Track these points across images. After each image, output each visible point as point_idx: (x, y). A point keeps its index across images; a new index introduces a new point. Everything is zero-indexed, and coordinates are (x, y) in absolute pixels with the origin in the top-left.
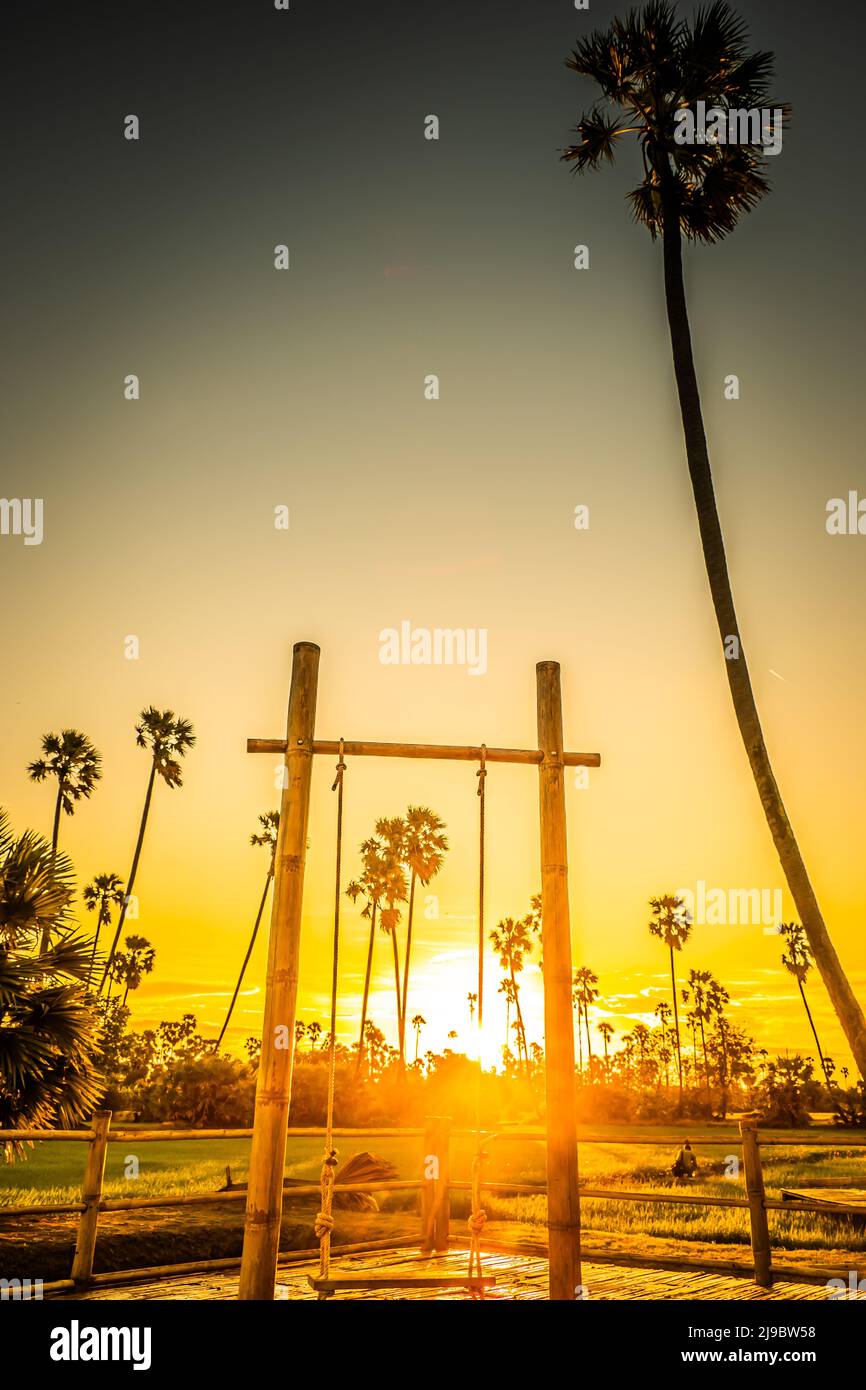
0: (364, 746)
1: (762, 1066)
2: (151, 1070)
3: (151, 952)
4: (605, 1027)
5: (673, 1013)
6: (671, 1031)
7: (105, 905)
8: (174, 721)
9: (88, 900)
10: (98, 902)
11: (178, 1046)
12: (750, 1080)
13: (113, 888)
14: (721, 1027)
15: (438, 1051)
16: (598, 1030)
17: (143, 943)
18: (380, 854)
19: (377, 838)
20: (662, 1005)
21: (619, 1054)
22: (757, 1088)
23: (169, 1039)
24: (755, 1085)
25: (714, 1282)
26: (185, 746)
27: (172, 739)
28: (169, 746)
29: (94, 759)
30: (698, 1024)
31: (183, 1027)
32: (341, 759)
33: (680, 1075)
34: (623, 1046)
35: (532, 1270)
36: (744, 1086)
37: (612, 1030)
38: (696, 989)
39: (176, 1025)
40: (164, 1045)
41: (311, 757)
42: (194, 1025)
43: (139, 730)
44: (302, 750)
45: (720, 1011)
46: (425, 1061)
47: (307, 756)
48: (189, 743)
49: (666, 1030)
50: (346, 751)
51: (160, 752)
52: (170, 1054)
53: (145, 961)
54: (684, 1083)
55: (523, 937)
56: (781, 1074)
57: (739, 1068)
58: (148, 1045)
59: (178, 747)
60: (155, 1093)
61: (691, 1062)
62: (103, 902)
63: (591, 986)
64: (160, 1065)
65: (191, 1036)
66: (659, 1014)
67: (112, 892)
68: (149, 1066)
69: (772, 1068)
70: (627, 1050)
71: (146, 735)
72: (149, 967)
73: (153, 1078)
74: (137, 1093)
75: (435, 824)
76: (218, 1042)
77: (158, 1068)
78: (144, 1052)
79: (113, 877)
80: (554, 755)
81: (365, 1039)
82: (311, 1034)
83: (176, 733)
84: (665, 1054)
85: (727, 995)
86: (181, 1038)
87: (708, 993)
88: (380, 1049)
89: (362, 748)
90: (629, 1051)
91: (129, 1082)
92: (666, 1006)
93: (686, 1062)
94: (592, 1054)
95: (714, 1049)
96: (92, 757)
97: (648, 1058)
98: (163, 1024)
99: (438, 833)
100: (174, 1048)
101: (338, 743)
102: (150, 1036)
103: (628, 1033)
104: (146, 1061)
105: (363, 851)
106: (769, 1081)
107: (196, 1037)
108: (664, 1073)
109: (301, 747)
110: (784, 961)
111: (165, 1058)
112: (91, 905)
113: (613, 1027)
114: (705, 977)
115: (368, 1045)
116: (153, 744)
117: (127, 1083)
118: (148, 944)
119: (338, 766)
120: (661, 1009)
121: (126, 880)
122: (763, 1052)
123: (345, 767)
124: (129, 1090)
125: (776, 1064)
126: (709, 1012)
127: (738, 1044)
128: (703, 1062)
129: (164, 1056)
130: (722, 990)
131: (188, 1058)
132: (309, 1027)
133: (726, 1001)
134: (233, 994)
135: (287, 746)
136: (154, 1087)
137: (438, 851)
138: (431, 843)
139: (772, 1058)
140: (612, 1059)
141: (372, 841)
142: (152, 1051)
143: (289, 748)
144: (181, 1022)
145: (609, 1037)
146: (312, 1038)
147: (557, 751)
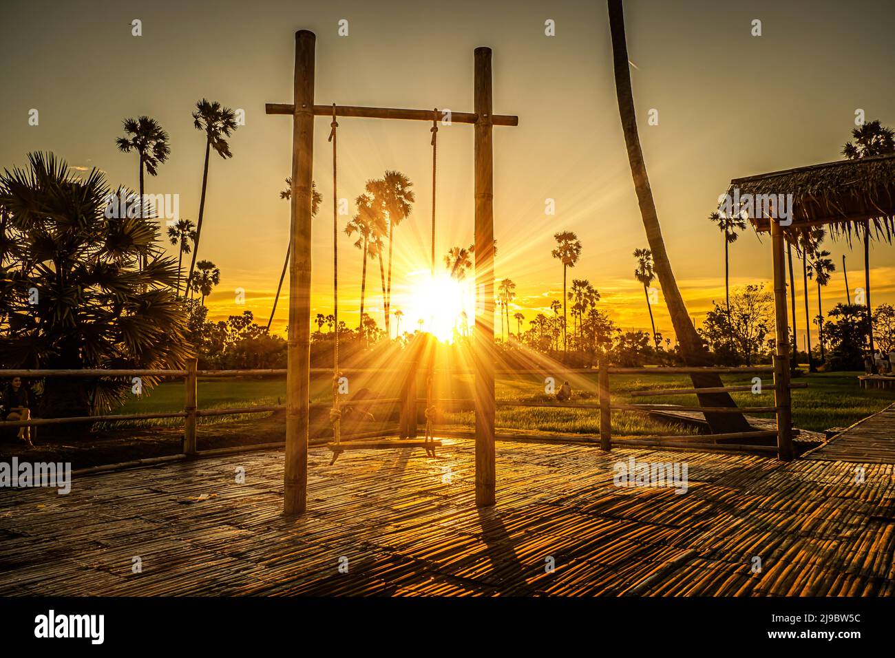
0: (351, 110)
1: (616, 338)
2: (225, 346)
3: (217, 271)
4: (519, 316)
5: (563, 307)
6: (561, 318)
7: (184, 241)
8: (221, 110)
9: (171, 237)
10: (179, 239)
11: (242, 331)
12: (608, 347)
13: (188, 230)
14: (593, 315)
15: (411, 331)
16: (514, 317)
17: (210, 265)
18: (369, 204)
19: (367, 194)
20: (555, 302)
21: (527, 332)
22: (613, 351)
23: (235, 326)
24: (612, 349)
25: (576, 449)
26: (229, 129)
27: (220, 124)
28: (218, 128)
29: (163, 138)
30: (578, 314)
31: (244, 319)
32: (334, 119)
33: (565, 344)
34: (530, 327)
35: (467, 446)
36: (605, 351)
37: (523, 318)
38: (577, 292)
39: (240, 318)
40: (232, 331)
41: (313, 117)
42: (251, 318)
43: (195, 117)
44: (306, 112)
45: (593, 305)
46: (404, 338)
47: (310, 116)
48: (232, 127)
49: (557, 317)
50: (337, 114)
51: (212, 134)
52: (237, 336)
53: (213, 278)
54: (567, 349)
55: (466, 259)
56: (628, 342)
57: (602, 339)
58: (222, 330)
59: (224, 129)
60: (229, 359)
61: (572, 337)
62: (182, 238)
63: (511, 291)
64: (231, 343)
65: (251, 325)
66: (553, 309)
67: (187, 232)
68: (224, 344)
69: (622, 337)
70: (532, 329)
71: (202, 120)
72: (216, 281)
73: (227, 350)
74: (217, 359)
75: (404, 183)
76: (268, 328)
77: (230, 344)
78: (219, 335)
79: (187, 222)
80: (485, 117)
81: (363, 325)
82: (328, 322)
83: (222, 119)
84: (556, 331)
85: (599, 295)
86: (244, 326)
87: (585, 294)
88: (374, 331)
89: (349, 111)
90: (533, 330)
91: (212, 353)
92: (558, 302)
93: (570, 336)
94: (510, 332)
95: (587, 328)
96: (161, 136)
97: (546, 334)
98: (231, 318)
99: (407, 190)
100: (240, 332)
101: (331, 107)
102: (222, 325)
103: (533, 319)
104: (222, 341)
105: (358, 203)
106: (621, 346)
107: (254, 325)
108: (555, 342)
109: (305, 110)
110: (637, 274)
111: (234, 338)
112: (174, 241)
113: (524, 316)
114: (584, 284)
115: (365, 328)
116: (206, 127)
117: (210, 354)
118: (213, 266)
119: (332, 124)
120: (555, 304)
121: (196, 222)
122: (619, 330)
123: (337, 125)
124: (213, 358)
125: (625, 336)
126: (585, 306)
127: (603, 325)
128: (579, 336)
129: (233, 336)
130: (596, 292)
131: (249, 338)
132: (327, 318)
133: (597, 300)
134: (275, 298)
135: (294, 109)
136: (228, 355)
137: (407, 202)
138: (402, 196)
139: (624, 333)
140: (523, 335)
141: (364, 196)
142: (225, 334)
143: (296, 110)
144: (243, 316)
145: (521, 322)
146: (329, 325)
147: (488, 114)
